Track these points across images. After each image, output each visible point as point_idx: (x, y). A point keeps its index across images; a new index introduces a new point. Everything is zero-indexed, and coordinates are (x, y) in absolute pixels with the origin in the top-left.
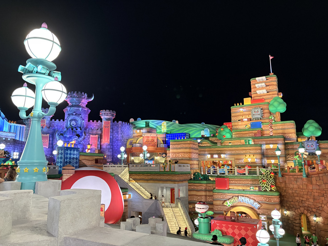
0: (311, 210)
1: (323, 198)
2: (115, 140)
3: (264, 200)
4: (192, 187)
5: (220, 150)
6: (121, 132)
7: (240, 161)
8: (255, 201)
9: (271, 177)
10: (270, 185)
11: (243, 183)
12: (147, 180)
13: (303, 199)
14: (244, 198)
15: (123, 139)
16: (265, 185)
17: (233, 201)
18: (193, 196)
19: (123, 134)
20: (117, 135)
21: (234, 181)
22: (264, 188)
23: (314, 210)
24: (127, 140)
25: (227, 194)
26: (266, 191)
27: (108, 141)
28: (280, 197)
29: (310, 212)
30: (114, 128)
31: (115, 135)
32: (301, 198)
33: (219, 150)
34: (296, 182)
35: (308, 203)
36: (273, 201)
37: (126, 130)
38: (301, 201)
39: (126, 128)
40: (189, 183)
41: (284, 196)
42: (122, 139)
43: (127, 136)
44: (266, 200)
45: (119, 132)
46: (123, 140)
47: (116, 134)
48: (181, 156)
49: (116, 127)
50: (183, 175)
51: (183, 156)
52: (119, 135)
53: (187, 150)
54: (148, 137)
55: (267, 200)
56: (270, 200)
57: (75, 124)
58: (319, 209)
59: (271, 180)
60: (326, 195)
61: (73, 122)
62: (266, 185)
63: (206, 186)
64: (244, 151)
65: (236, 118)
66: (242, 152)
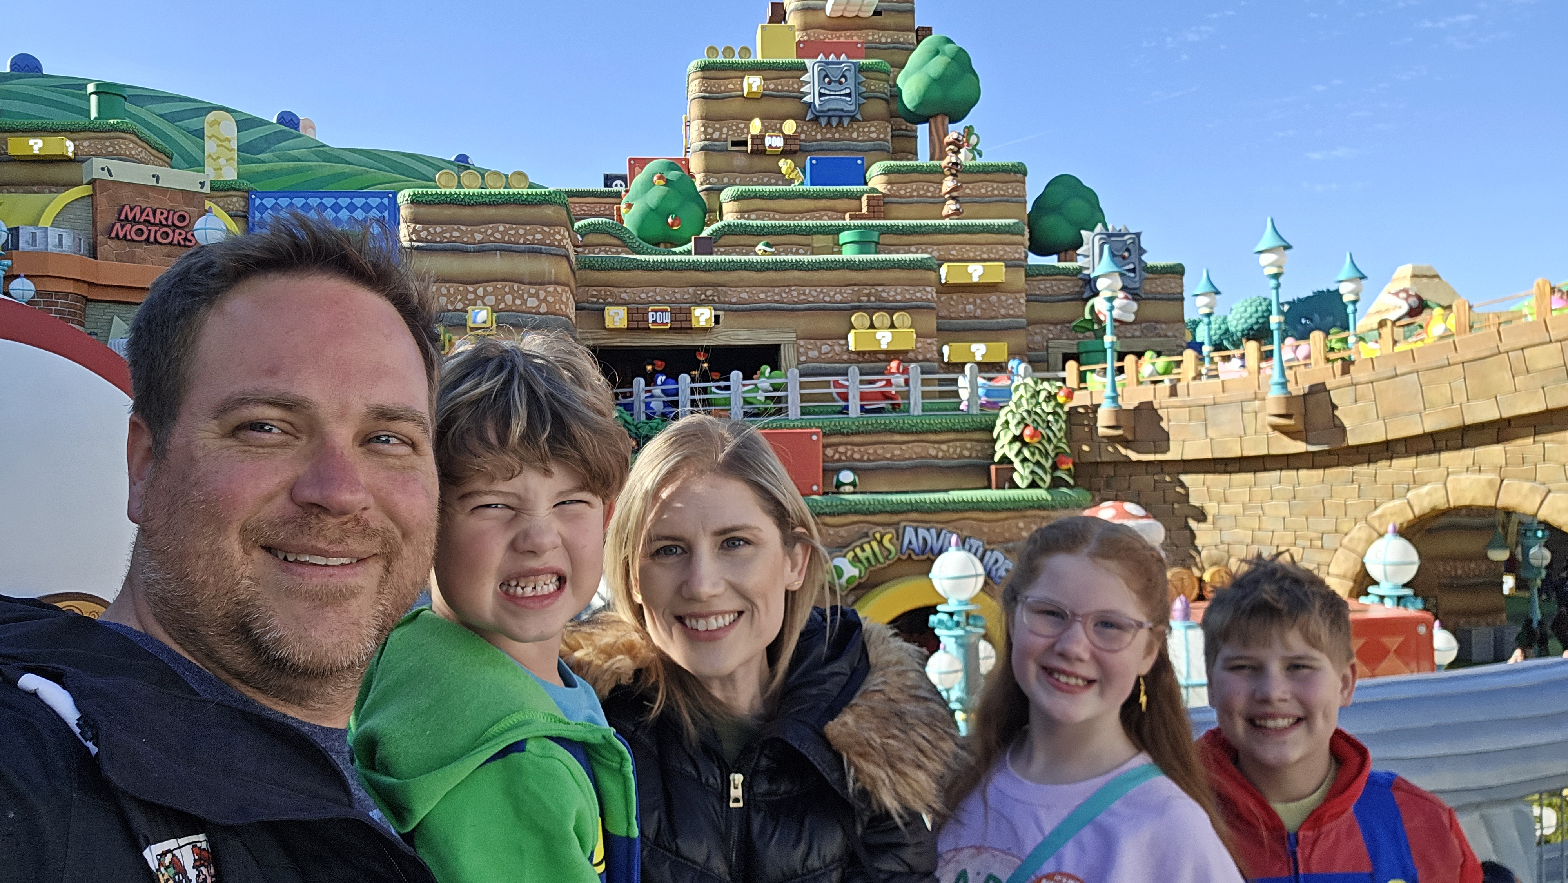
9: (1055, 414)
11: (897, 452)
13: (1226, 510)
14: (933, 531)
16: (1032, 453)
17: (868, 553)
21: (841, 449)
22: (1033, 472)
33: (707, 285)
34: (1201, 427)
35: (1253, 524)
58: (1318, 543)
59: (1055, 427)
62: (1038, 457)
64: (849, 290)
65: (720, 130)
66: (838, 297)
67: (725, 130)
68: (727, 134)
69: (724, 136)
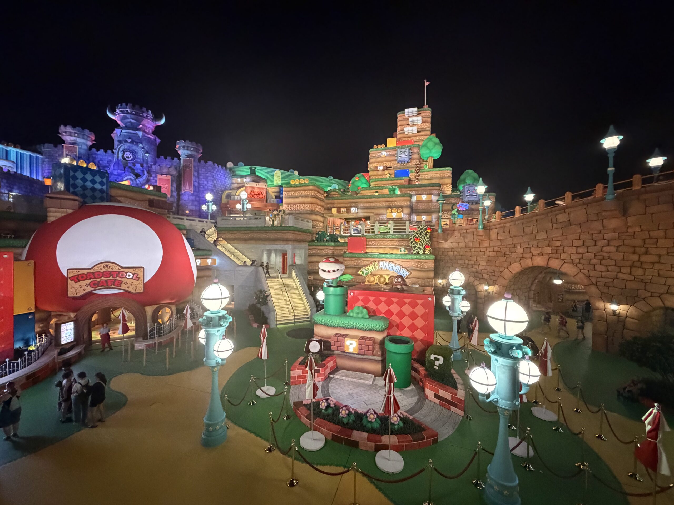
0: (480, 276)
1: (503, 259)
2: (202, 189)
3: (414, 266)
4: (314, 252)
5: (355, 203)
6: (212, 178)
7: (381, 217)
8: (402, 267)
9: (426, 234)
10: (424, 245)
11: (386, 244)
12: (246, 240)
13: (470, 262)
14: (388, 263)
15: (216, 189)
16: (417, 245)
17: (371, 268)
18: (314, 264)
19: (215, 182)
20: (206, 183)
21: (373, 242)
22: (417, 249)
23: (486, 276)
24: (223, 191)
25: (364, 259)
26: (418, 253)
27: (191, 189)
28: (435, 262)
29: (478, 279)
30: (200, 172)
31: (201, 182)
32: (467, 262)
33: (353, 203)
34: (463, 239)
35: (477, 267)
36: (426, 267)
37: (219, 176)
38: (466, 265)
39: (221, 174)
40: (309, 245)
41: (440, 260)
42: (214, 189)
43: (222, 186)
44: (417, 266)
45: (209, 178)
46: (215, 191)
47: (203, 180)
48: (298, 208)
49: (203, 170)
50: (300, 233)
51: (302, 208)
52: (209, 183)
53: (309, 200)
54: (253, 188)
55: (419, 266)
56: (423, 265)
57: (132, 157)
58: (494, 274)
59: (426, 238)
60: (510, 253)
61: (128, 153)
62: (419, 245)
63: (334, 249)
64: (387, 203)
66: (385, 205)
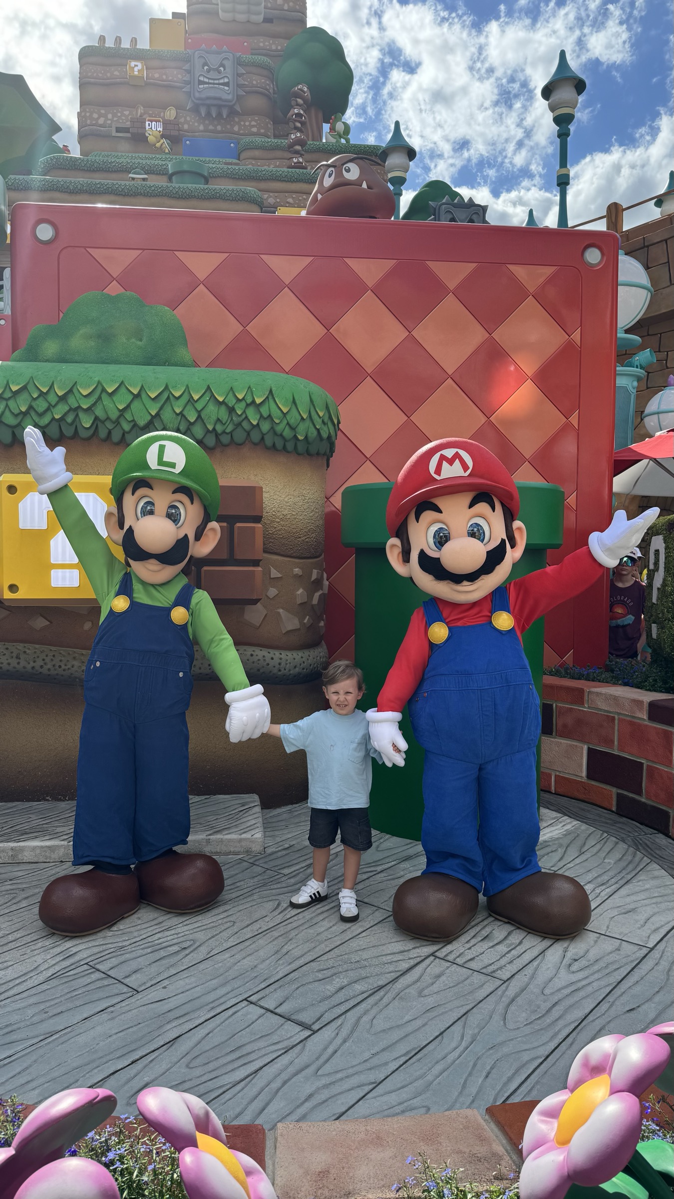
65: (105, 116)
67: (110, 116)
68: (112, 120)
69: (109, 122)
